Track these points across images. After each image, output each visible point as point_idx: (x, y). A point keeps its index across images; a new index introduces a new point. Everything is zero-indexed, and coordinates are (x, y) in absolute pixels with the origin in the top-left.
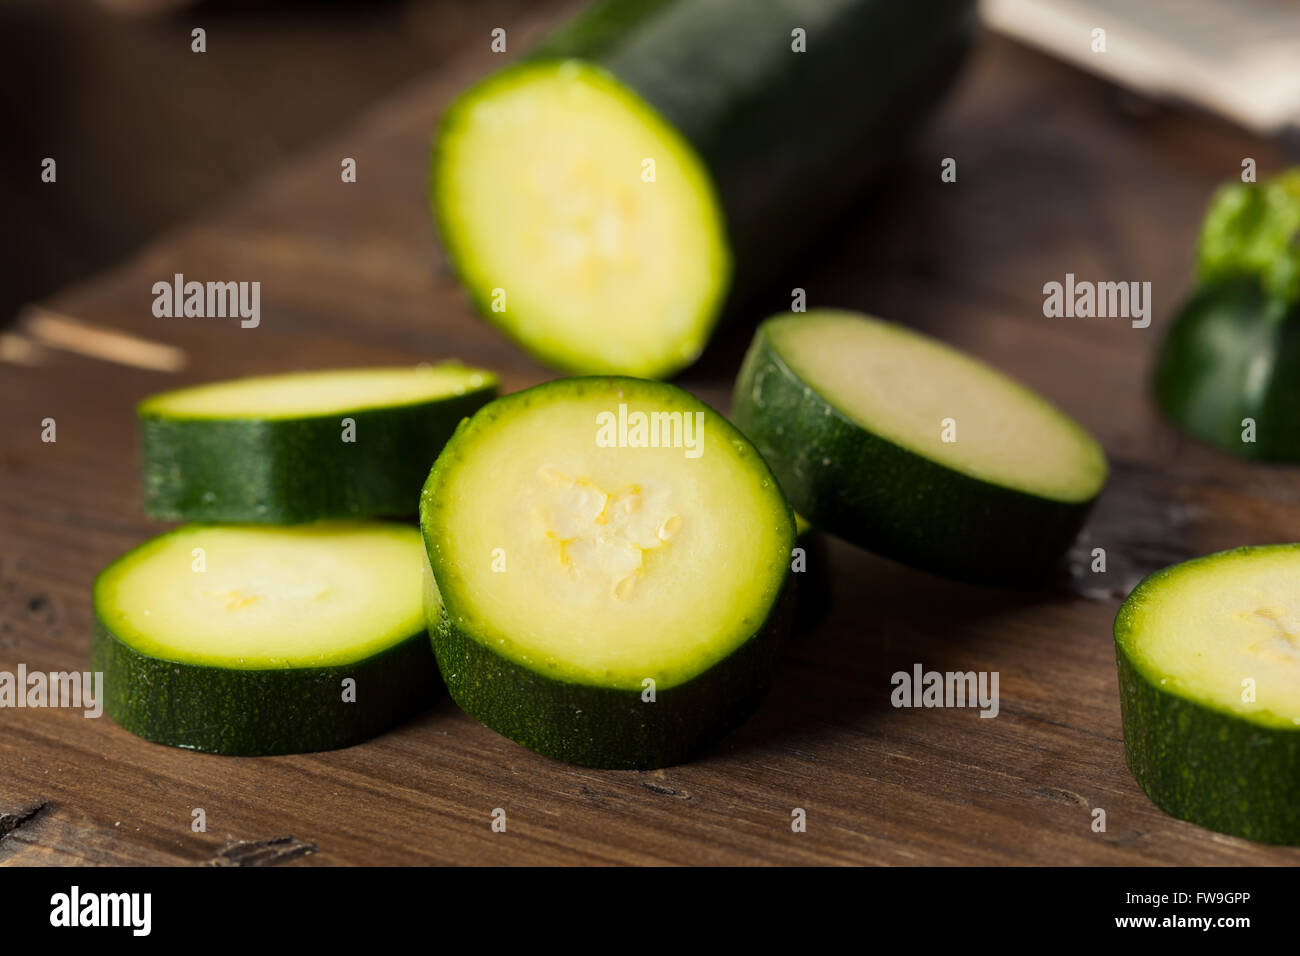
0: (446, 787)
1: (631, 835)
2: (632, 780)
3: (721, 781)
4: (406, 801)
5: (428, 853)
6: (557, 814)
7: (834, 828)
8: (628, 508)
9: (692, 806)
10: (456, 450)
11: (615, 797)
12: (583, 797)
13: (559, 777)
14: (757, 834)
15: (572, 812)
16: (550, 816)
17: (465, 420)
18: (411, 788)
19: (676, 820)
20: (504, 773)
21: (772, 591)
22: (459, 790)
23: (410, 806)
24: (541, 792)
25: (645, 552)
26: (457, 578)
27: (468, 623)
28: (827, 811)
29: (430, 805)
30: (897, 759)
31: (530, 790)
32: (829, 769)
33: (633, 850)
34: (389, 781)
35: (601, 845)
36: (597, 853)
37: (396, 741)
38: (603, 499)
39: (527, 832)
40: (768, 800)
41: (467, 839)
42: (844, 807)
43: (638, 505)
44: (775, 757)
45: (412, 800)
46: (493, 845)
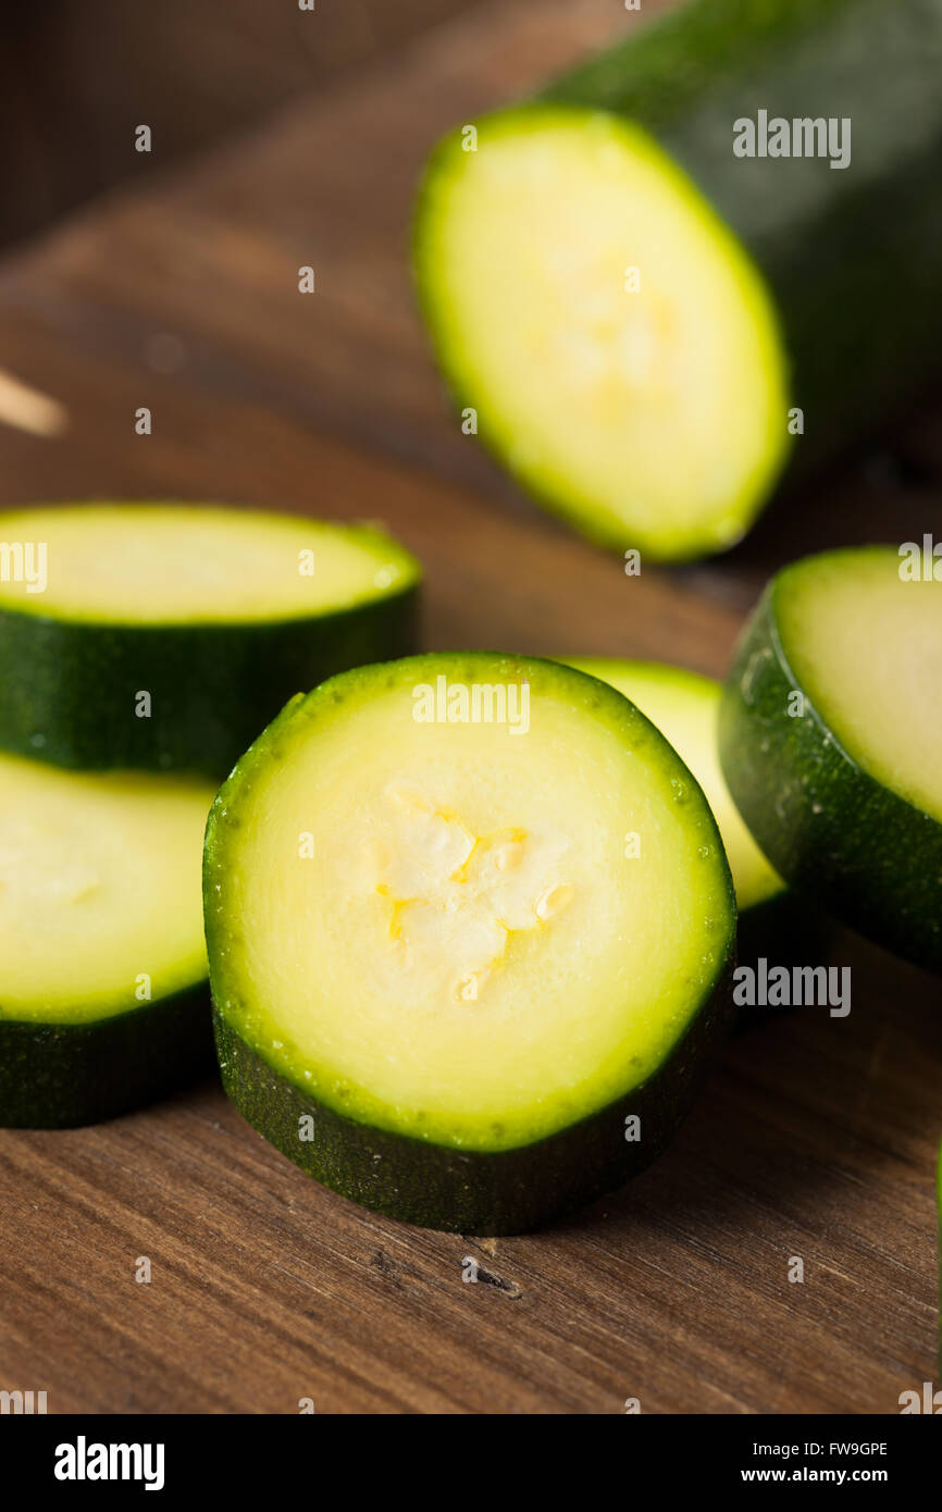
0: (189, 1220)
1: (419, 1348)
2: (449, 1250)
3: (571, 1273)
4: (129, 1235)
5: (130, 1333)
6: (327, 1295)
7: (705, 1384)
8: (502, 862)
9: (518, 1312)
10: (275, 741)
11: (417, 1276)
12: (372, 1270)
13: (349, 1229)
14: (594, 1377)
15: (349, 1294)
16: (318, 1294)
17: (299, 696)
18: (141, 1213)
19: (489, 1332)
20: (277, 1208)
21: (680, 1019)
22: (207, 1229)
23: (129, 1246)
24: (317, 1250)
25: (512, 934)
26: (238, 940)
27: (239, 1011)
28: (704, 1352)
29: (160, 1249)
30: (827, 1275)
31: (304, 1245)
32: (728, 1278)
33: (414, 1376)
34: (117, 1197)
35: (372, 1360)
36: (362, 1373)
37: (146, 1128)
38: (468, 844)
39: (277, 1320)
40: (627, 1318)
41: (192, 1317)
42: (729, 1349)
43: (517, 861)
44: (659, 1244)
45: (137, 1235)
46: (224, 1334)
